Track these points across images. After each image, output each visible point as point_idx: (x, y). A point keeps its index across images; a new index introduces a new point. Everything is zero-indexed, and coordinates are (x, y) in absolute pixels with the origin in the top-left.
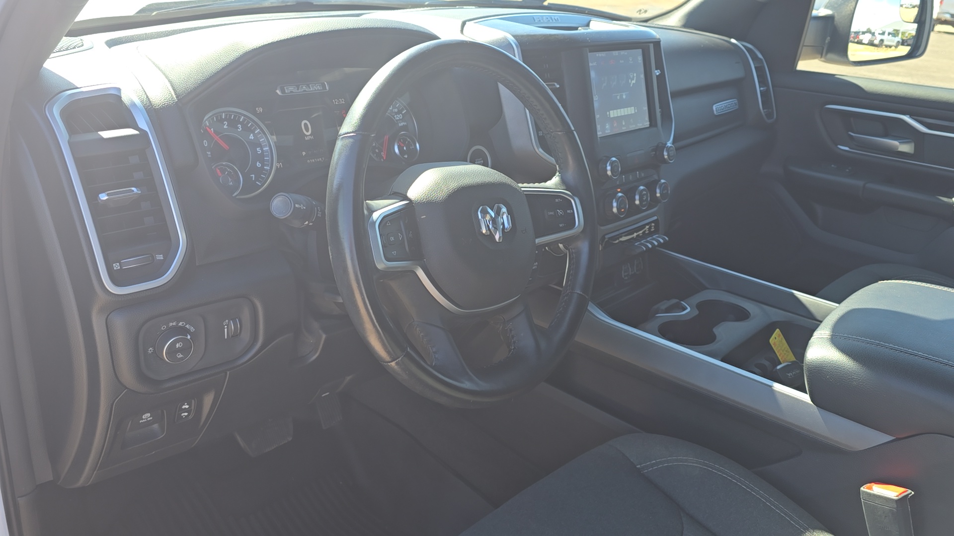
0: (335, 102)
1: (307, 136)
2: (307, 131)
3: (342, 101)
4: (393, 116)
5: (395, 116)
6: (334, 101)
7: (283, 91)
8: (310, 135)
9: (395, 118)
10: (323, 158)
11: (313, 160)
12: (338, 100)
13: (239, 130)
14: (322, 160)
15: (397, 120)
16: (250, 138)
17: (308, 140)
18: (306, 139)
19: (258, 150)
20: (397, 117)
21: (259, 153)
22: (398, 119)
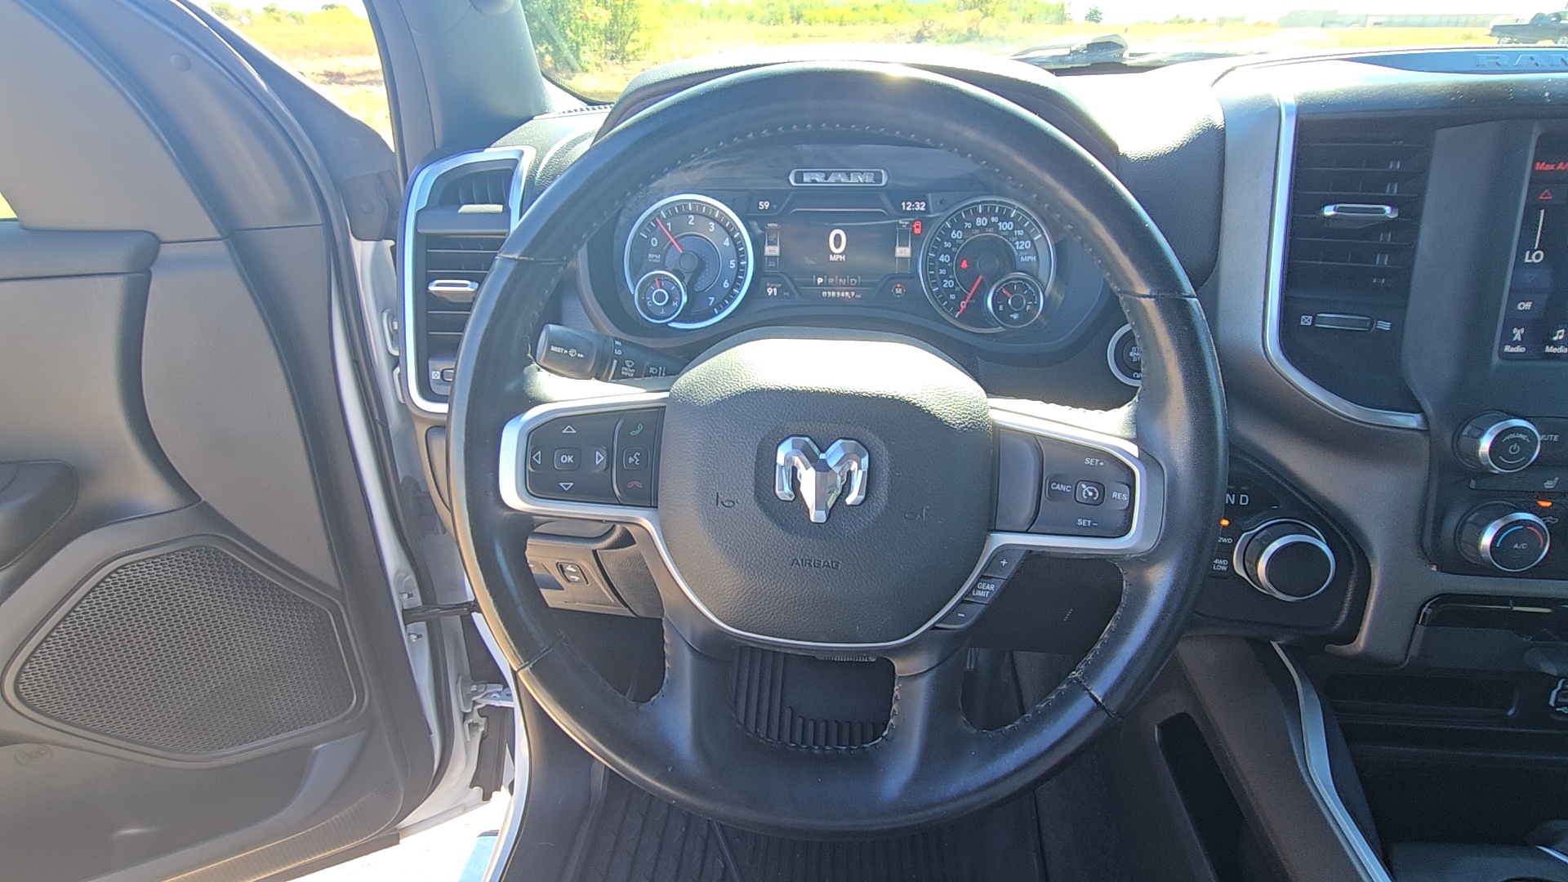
0: (906, 206)
1: (833, 254)
2: (837, 246)
3: (921, 206)
4: (1013, 243)
5: (1017, 243)
6: (904, 204)
7: (799, 178)
8: (841, 254)
9: (1015, 246)
10: (853, 293)
11: (834, 294)
12: (913, 203)
13: (710, 230)
14: (850, 295)
15: (1019, 251)
16: (725, 244)
17: (834, 261)
18: (831, 258)
19: (731, 263)
20: (1020, 245)
21: (731, 267)
22: (1021, 248)
